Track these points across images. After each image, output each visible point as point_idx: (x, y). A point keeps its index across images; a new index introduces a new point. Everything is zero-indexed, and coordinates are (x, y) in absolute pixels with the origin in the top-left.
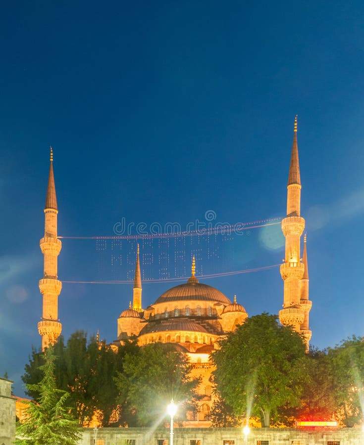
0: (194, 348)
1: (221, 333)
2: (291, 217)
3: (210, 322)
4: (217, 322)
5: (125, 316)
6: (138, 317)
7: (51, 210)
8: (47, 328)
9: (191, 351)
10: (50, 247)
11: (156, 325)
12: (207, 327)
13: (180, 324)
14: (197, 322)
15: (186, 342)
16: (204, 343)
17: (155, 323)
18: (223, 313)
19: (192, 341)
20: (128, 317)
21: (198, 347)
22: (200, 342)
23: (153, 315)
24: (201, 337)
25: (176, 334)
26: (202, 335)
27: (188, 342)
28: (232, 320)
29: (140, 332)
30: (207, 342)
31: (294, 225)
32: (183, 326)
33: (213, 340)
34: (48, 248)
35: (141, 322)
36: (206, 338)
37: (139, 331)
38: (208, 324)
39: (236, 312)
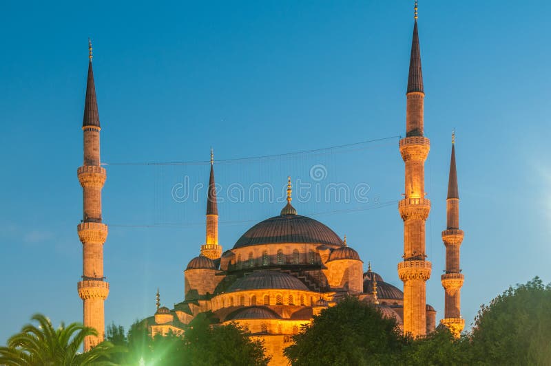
0: (289, 312)
1: (327, 289)
2: (412, 137)
3: (312, 273)
4: (320, 273)
5: (194, 266)
6: (213, 268)
7: (92, 127)
8: (90, 290)
9: (284, 317)
10: (92, 179)
11: (238, 279)
12: (306, 281)
13: (270, 278)
14: (294, 274)
15: (277, 304)
16: (302, 305)
17: (235, 276)
18: (329, 261)
19: (286, 303)
20: (199, 268)
21: (293, 311)
22: (297, 303)
23: (233, 263)
24: (298, 296)
25: (263, 293)
26: (298, 294)
27: (281, 304)
28: (340, 271)
29: (216, 289)
30: (307, 303)
31: (415, 148)
32: (274, 282)
33: (315, 299)
34: (88, 179)
35: (216, 275)
36: (305, 297)
37: (213, 286)
38: (309, 277)
39: (345, 260)
